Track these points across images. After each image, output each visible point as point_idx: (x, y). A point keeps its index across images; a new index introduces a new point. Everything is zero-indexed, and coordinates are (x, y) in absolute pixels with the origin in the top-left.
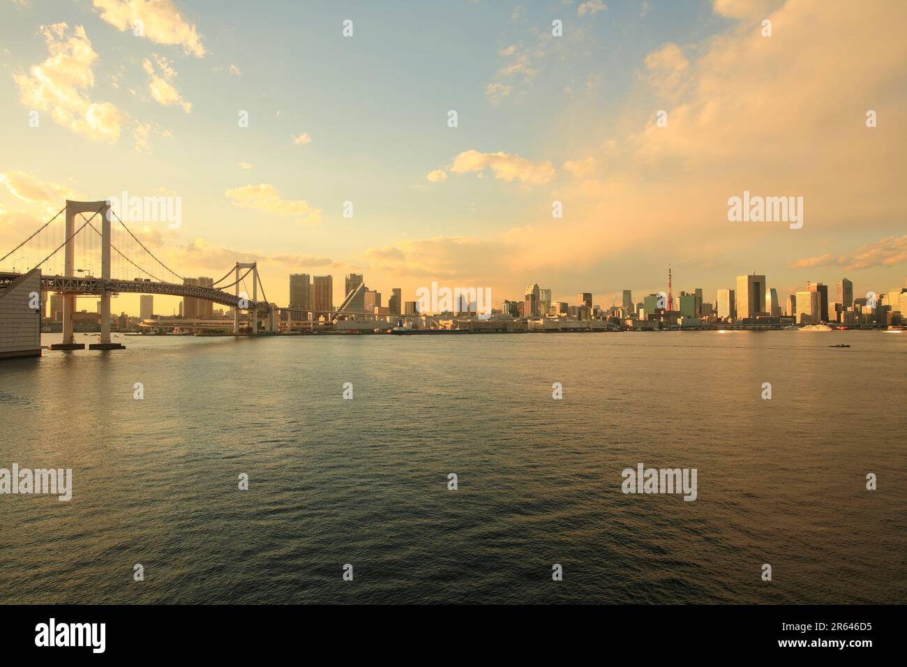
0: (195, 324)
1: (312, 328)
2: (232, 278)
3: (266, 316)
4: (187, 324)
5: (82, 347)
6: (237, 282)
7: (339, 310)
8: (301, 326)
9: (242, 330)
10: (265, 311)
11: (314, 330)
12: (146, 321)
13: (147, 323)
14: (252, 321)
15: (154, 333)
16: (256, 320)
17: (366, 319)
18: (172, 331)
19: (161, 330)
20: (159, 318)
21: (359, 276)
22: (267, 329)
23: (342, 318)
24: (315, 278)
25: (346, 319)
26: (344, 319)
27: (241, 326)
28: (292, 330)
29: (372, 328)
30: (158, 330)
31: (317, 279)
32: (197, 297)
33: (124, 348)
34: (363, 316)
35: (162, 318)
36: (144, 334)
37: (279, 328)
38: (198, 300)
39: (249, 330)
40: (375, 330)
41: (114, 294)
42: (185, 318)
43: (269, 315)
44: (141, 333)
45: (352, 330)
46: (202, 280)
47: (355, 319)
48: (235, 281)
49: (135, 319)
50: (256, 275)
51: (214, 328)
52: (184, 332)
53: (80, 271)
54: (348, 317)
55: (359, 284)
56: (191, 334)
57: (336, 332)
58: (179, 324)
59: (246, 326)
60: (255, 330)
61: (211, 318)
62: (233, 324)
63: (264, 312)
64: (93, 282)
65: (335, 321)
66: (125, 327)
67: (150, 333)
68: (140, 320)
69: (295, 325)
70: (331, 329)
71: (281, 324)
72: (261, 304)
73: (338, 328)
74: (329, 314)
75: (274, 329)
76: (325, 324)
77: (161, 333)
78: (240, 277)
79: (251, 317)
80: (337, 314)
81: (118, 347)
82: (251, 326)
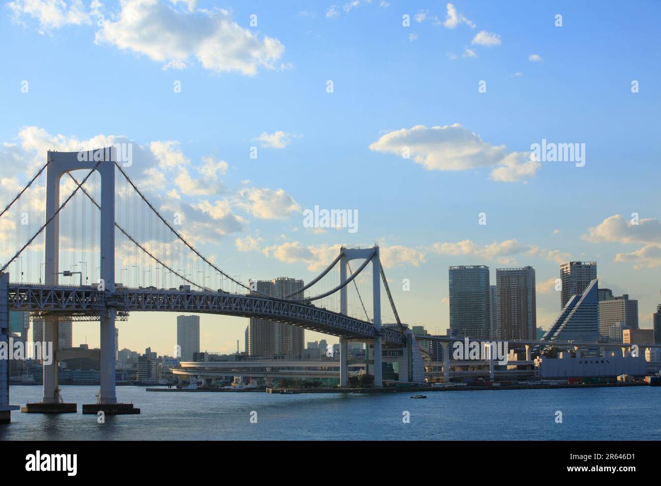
0: (268, 370)
1: (492, 376)
2: (333, 279)
3: (401, 353)
4: (255, 370)
5: (71, 408)
6: (343, 286)
7: (548, 338)
8: (470, 371)
9: (353, 381)
10: (399, 341)
11: (497, 379)
12: (184, 364)
13: (186, 369)
14: (373, 362)
15: (195, 387)
16: (381, 360)
17: (603, 354)
18: (229, 384)
19: (209, 381)
20: (206, 358)
21: (588, 267)
22: (404, 379)
23: (552, 355)
24: (501, 274)
25: (561, 355)
26: (556, 356)
27: (353, 374)
28: (451, 380)
29: (613, 374)
30: (203, 381)
31: (503, 275)
32: (275, 318)
33: (137, 411)
34: (597, 349)
35: (214, 358)
36: (179, 390)
37: (426, 375)
38: (277, 324)
39: (368, 379)
40: (619, 378)
41: (120, 314)
42: (254, 357)
43: (405, 350)
44: (175, 387)
45: (572, 379)
46: (283, 283)
47: (578, 355)
48: (338, 284)
49: (167, 359)
50: (378, 271)
51: (304, 378)
52: (249, 386)
53: (67, 274)
54: (564, 351)
55: (588, 283)
56: (261, 389)
57: (539, 382)
58: (240, 370)
59: (363, 372)
60: (379, 381)
61: (300, 358)
62: (337, 369)
63: (395, 345)
64: (87, 294)
65: (537, 362)
66: (149, 375)
67: (190, 387)
68: (175, 363)
69: (458, 370)
70: (530, 377)
71: (430, 369)
72: (389, 328)
73: (544, 375)
74: (527, 347)
75: (417, 378)
76: (519, 367)
77: (209, 387)
78: (349, 276)
79: (370, 355)
80: (543, 346)
81: (129, 409)
82: (371, 372)
